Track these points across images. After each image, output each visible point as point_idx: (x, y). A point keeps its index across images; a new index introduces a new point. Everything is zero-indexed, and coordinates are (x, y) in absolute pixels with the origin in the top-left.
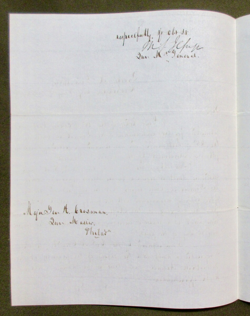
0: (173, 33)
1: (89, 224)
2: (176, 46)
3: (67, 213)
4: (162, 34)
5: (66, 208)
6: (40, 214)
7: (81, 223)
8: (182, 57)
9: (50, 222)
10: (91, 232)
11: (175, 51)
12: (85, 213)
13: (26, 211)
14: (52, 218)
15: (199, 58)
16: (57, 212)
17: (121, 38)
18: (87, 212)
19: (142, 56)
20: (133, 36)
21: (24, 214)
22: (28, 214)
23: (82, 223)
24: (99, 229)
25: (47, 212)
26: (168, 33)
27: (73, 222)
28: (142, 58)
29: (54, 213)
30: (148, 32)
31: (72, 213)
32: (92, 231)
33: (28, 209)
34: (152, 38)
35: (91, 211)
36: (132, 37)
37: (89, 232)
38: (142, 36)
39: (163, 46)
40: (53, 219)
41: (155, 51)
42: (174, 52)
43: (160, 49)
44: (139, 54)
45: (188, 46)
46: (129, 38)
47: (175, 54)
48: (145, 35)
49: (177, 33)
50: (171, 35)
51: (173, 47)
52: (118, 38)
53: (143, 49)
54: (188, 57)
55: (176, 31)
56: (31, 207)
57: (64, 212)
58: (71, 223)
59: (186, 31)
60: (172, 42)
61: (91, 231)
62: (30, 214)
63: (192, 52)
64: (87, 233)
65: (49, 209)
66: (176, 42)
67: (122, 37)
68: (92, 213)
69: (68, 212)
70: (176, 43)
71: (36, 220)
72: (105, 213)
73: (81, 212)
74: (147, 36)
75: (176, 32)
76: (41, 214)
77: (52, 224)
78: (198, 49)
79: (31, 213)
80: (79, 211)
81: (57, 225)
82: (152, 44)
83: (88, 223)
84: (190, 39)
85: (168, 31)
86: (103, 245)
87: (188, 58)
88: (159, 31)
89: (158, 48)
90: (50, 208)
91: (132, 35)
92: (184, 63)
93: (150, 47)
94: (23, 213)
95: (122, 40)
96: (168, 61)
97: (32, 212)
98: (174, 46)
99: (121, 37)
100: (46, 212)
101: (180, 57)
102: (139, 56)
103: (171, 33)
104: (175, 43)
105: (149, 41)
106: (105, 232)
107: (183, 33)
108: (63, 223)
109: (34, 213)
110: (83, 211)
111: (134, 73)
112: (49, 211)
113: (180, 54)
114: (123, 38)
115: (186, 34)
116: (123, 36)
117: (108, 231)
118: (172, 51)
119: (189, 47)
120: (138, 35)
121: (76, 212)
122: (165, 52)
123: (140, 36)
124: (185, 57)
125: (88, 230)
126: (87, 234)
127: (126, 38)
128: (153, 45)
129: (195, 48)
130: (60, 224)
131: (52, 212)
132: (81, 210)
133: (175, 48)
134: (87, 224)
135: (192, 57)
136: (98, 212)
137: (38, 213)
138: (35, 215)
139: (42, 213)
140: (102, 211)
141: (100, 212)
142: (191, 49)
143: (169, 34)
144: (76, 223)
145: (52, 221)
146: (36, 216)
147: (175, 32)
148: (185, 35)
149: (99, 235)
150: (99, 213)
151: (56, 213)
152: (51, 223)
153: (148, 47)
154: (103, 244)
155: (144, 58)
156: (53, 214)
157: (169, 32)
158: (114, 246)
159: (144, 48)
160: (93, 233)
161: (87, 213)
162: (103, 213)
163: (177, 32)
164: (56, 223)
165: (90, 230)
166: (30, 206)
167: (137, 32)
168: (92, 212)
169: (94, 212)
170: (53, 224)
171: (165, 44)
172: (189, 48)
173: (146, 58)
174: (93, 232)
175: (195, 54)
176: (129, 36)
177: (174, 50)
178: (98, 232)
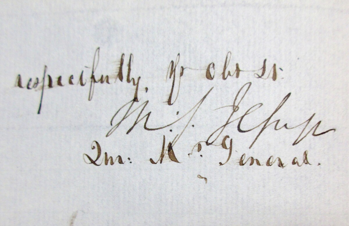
0: (226, 73)
2: (236, 123)
4: (182, 74)
8: (258, 163)
11: (231, 140)
15: (322, 166)
17: (30, 87)
19: (106, 153)
20: (76, 80)
26: (204, 72)
28: (106, 164)
30: (132, 68)
34: (147, 89)
36: (71, 83)
38: (110, 81)
39: (185, 121)
41: (157, 137)
42: (228, 146)
43: (175, 132)
44: (94, 148)
45: (281, 124)
46: (59, 87)
47: (230, 154)
48: (120, 76)
49: (241, 73)
50: (218, 80)
51: (225, 126)
52: (20, 85)
53: (111, 128)
54: (281, 165)
55: (237, 65)
59: (275, 65)
60: (219, 106)
63: (294, 144)
66: (237, 107)
67: (34, 81)
70: (234, 111)
74: (128, 81)
75: (238, 70)
78: (316, 133)
82: (145, 113)
84: (289, 94)
85: (207, 65)
87: (280, 169)
88: (172, 62)
89: (169, 128)
91: (72, 77)
92: (264, 187)
93: (136, 123)
95: (35, 94)
96: (205, 179)
98: (227, 124)
99: (30, 80)
101: (249, 162)
102: (94, 155)
103: (217, 72)
104: (231, 110)
105: (135, 99)
107: (263, 74)
111: (74, 217)
113: (249, 154)
114: (40, 85)
115: (274, 78)
116: (37, 79)
118: (220, 140)
119: (285, 126)
120: (93, 77)
122: (195, 143)
123: (102, 81)
124: (268, 164)
127: (50, 85)
128: (149, 114)
129: (307, 130)
133: (231, 130)
135: (294, 163)
142: (293, 135)
143: (209, 76)
147: (231, 68)
148: (272, 80)
153: (128, 123)
155: (112, 163)
157: (211, 70)
159: (115, 123)
163: (241, 68)
167: (90, 65)
171: (192, 112)
172: (284, 128)
173: (121, 162)
175: (305, 154)
176: (60, 79)
177: (228, 137)
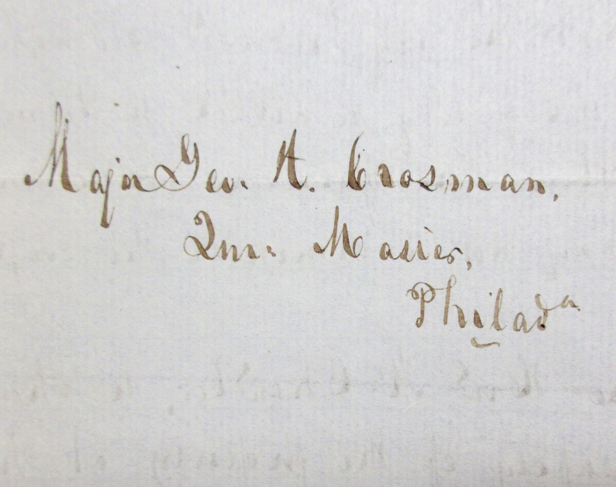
1: (438, 257)
3: (296, 185)
5: (288, 155)
6: (126, 187)
7: (385, 254)
9: (191, 244)
10: (447, 309)
12: (414, 186)
13: (39, 166)
14: (205, 214)
16: (235, 177)
18: (422, 184)
21: (28, 181)
22: (51, 184)
23: (389, 253)
24: (501, 291)
25: (172, 174)
27: (334, 248)
29: (215, 187)
31: (327, 185)
32: (452, 303)
33: (54, 150)
35: (448, 177)
37: (434, 310)
40: (209, 223)
56: (68, 142)
57: (276, 179)
58: (319, 250)
61: (447, 303)
62: (67, 185)
64: (422, 312)
65: (185, 158)
68: (454, 189)
69: (300, 180)
71: (105, 224)
72: (541, 189)
73: (387, 181)
76: (133, 189)
77: (203, 252)
79: (72, 179)
80: (371, 177)
81: (235, 259)
83: (429, 251)
86: (525, 391)
90: (191, 153)
94: (21, 178)
97: (80, 176)
100: (167, 176)
106: (541, 313)
108: (269, 248)
109: (89, 179)
110: (396, 178)
112: (184, 172)
117: (563, 305)
121: (354, 183)
125: (428, 297)
126: (420, 322)
130: (252, 255)
131: (202, 178)
132: (383, 167)
134: (422, 257)
136: (493, 179)
137: (117, 181)
138: (94, 190)
139: (139, 187)
140: (519, 177)
141: (511, 184)
144: (350, 250)
145: (202, 233)
146: (100, 196)
149: (498, 328)
150: (504, 188)
151: (227, 187)
152: (193, 249)
154: (522, 384)
156: (210, 187)
158: (601, 402)
160: (461, 317)
161: (427, 187)
162: (531, 188)
164: (228, 247)
165: (440, 296)
166: (65, 131)
168: (456, 182)
169: (471, 182)
170: (210, 253)
174: (460, 312)
178: (492, 311)
